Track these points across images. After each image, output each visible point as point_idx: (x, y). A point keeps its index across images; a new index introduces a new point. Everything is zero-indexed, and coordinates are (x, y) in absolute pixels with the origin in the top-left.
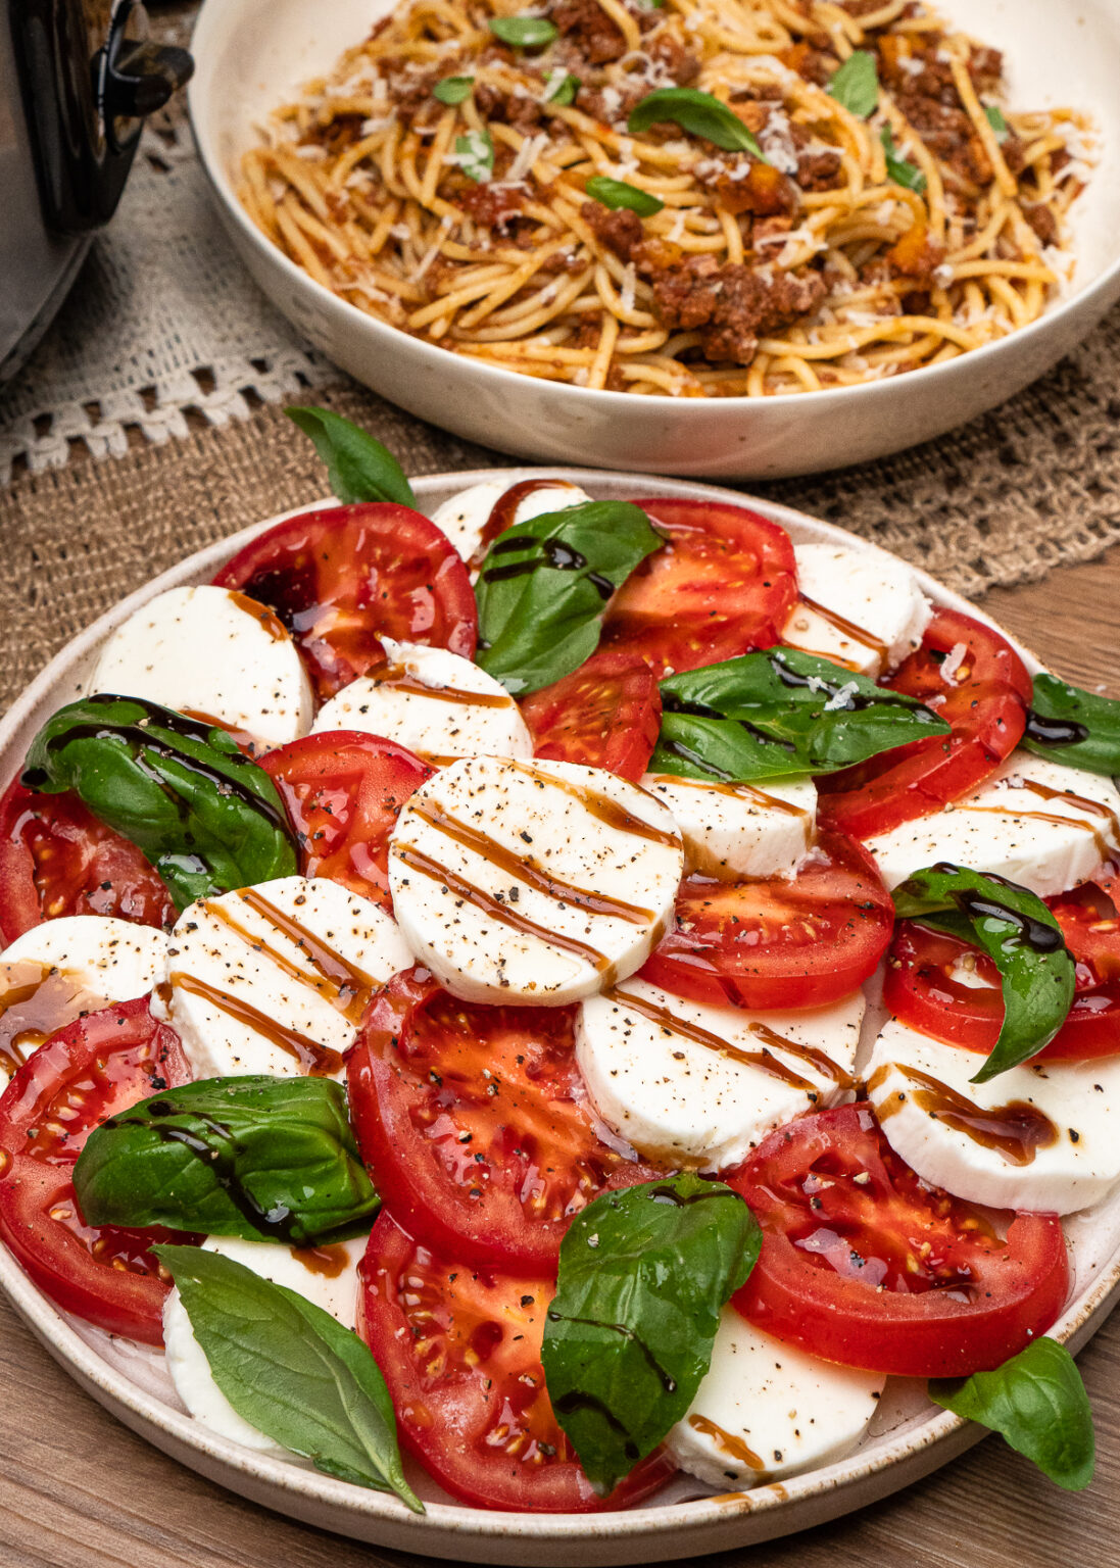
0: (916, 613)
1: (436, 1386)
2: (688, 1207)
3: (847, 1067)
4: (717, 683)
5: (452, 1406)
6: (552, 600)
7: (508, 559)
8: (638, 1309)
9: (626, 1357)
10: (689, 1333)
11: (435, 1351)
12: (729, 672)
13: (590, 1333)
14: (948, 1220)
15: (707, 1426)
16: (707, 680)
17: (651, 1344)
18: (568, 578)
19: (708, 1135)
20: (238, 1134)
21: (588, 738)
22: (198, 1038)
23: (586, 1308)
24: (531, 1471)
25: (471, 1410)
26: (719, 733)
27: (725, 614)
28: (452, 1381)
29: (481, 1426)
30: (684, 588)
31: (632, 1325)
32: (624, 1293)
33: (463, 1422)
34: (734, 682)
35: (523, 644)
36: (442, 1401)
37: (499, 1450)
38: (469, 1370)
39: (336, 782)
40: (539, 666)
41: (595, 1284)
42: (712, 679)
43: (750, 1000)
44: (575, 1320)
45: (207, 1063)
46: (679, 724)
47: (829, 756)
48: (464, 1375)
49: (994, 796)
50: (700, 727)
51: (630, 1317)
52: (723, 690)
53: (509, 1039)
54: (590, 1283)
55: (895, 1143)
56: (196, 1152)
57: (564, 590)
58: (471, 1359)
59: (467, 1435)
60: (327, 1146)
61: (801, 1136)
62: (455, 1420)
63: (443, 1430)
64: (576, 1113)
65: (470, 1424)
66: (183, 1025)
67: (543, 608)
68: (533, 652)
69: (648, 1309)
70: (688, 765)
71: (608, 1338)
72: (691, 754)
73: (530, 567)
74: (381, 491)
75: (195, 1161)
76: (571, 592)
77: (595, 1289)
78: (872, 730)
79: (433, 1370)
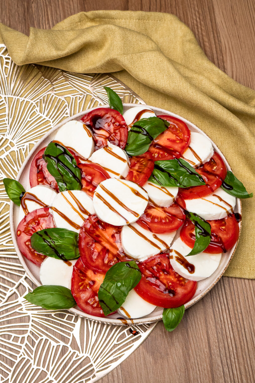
0: (210, 154)
1: (81, 291)
2: (131, 269)
3: (169, 245)
4: (166, 164)
5: (83, 295)
6: (141, 140)
7: (135, 129)
8: (114, 291)
9: (110, 298)
10: (122, 295)
11: (82, 284)
12: (169, 162)
13: (106, 292)
14: (177, 279)
15: (123, 309)
16: (165, 163)
17: (115, 296)
18: (145, 137)
19: (138, 256)
20: (56, 244)
23: (106, 287)
24: (93, 308)
25: (86, 296)
26: (163, 176)
27: (173, 148)
28: (84, 290)
29: (87, 299)
30: (168, 139)
31: (112, 293)
32: (112, 287)
33: (84, 298)
34: (169, 165)
35: (134, 147)
36: (82, 294)
37: (89, 303)
38: (87, 289)
39: (90, 175)
40: (136, 151)
42: (166, 163)
43: (153, 231)
44: (104, 289)
46: (156, 172)
47: (182, 184)
48: (86, 290)
49: (210, 198)
50: (159, 174)
51: (112, 292)
52: (167, 166)
53: (110, 229)
55: (171, 263)
56: (49, 245)
57: (143, 139)
58: (88, 287)
59: (84, 300)
60: (71, 247)
61: (154, 259)
63: (80, 299)
64: (118, 245)
67: (139, 141)
68: (136, 149)
69: (116, 291)
70: (155, 181)
71: (108, 294)
72: (157, 179)
73: (139, 132)
74: (117, 107)
75: (48, 246)
76: (144, 140)
77: (108, 285)
78: (191, 181)
79: (81, 288)
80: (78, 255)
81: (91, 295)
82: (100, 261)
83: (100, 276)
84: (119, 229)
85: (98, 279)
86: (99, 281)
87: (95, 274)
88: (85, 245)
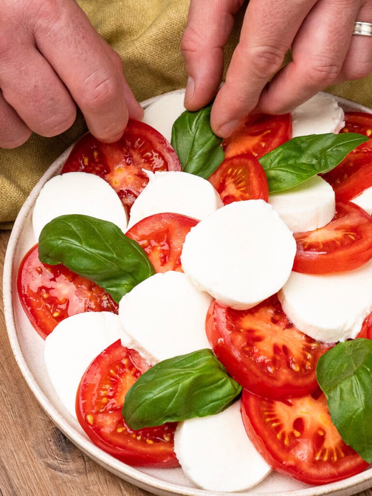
5: (299, 453)
8: (362, 392)
11: (283, 436)
21: (242, 189)
22: (146, 351)
24: (335, 464)
25: (306, 452)
28: (295, 444)
29: (312, 456)
32: (354, 388)
33: (305, 457)
36: (295, 452)
37: (320, 461)
38: (298, 438)
41: (341, 389)
45: (152, 359)
48: (298, 440)
51: (361, 396)
54: (338, 389)
58: (297, 434)
59: (308, 461)
62: (303, 458)
63: (301, 462)
65: (308, 457)
66: (138, 347)
69: (366, 390)
79: (286, 442)
80: (238, 388)
81: (313, 446)
82: (285, 371)
83: (301, 404)
84: (274, 303)
85: (304, 413)
86: (308, 413)
87: (290, 405)
88: (241, 354)
